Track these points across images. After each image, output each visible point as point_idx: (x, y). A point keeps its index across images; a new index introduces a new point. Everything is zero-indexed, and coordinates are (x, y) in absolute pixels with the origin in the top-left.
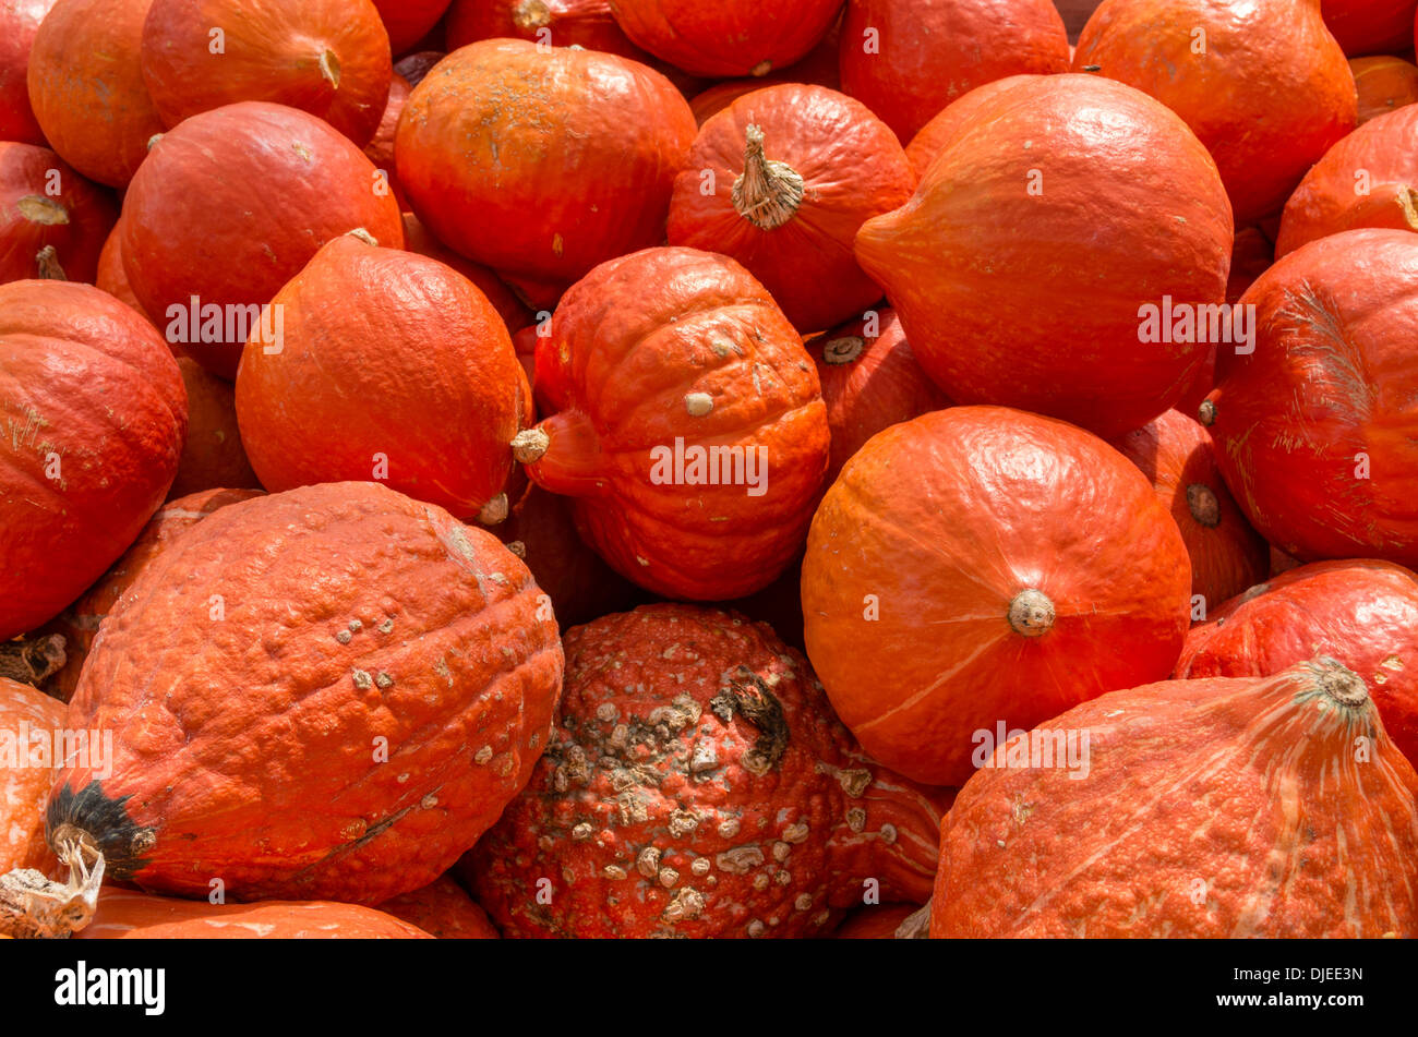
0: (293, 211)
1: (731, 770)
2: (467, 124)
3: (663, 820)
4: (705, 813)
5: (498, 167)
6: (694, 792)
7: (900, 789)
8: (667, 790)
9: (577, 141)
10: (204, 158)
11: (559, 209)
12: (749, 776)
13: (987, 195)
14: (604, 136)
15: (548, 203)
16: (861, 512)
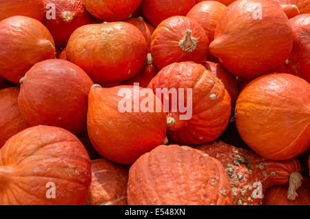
0: (78, 86)
1: (245, 175)
2: (100, 49)
3: (240, 193)
4: (246, 187)
5: (113, 58)
6: (242, 184)
7: (270, 163)
8: (237, 186)
9: (130, 45)
10: (50, 80)
11: (130, 63)
12: (250, 175)
13: (251, 29)
14: (135, 42)
15: (127, 62)
16: (265, 108)
